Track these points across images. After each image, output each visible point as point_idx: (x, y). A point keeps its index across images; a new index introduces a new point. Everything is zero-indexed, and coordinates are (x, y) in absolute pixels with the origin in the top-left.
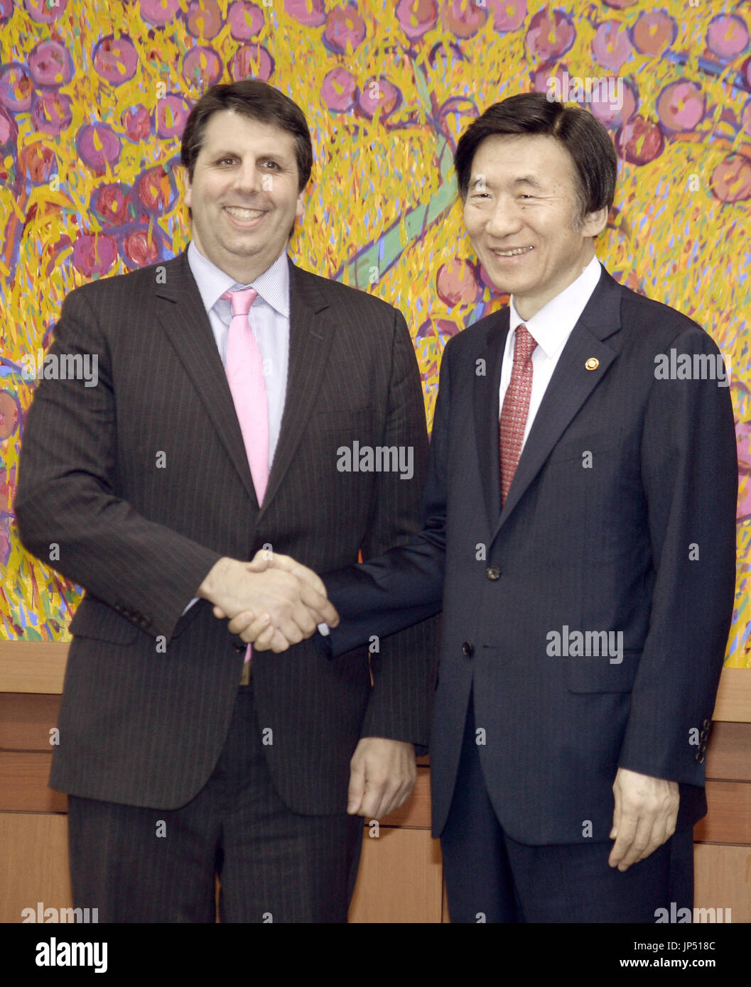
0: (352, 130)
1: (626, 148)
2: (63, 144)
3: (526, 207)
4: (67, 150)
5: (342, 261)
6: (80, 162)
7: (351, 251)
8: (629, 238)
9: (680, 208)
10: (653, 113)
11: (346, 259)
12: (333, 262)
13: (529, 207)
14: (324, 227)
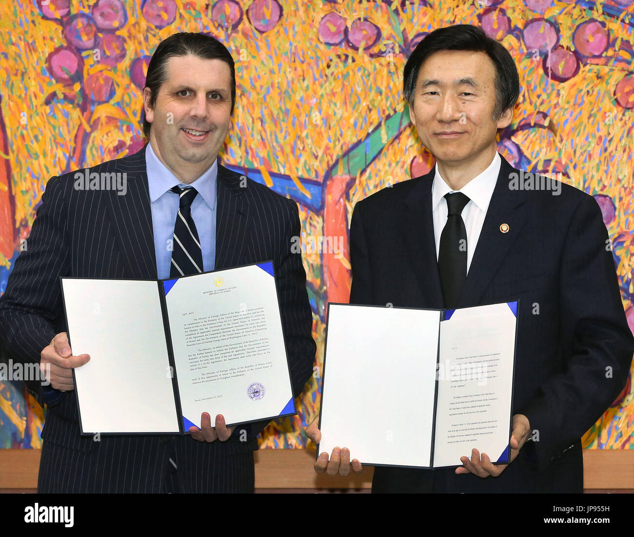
0: (343, 57)
1: (551, 70)
2: (119, 73)
3: (466, 102)
4: (123, 77)
5: (338, 155)
6: (133, 86)
7: (344, 148)
8: (556, 135)
9: (592, 113)
10: (570, 44)
11: (341, 154)
12: (330, 155)
13: (468, 102)
14: (323, 129)
